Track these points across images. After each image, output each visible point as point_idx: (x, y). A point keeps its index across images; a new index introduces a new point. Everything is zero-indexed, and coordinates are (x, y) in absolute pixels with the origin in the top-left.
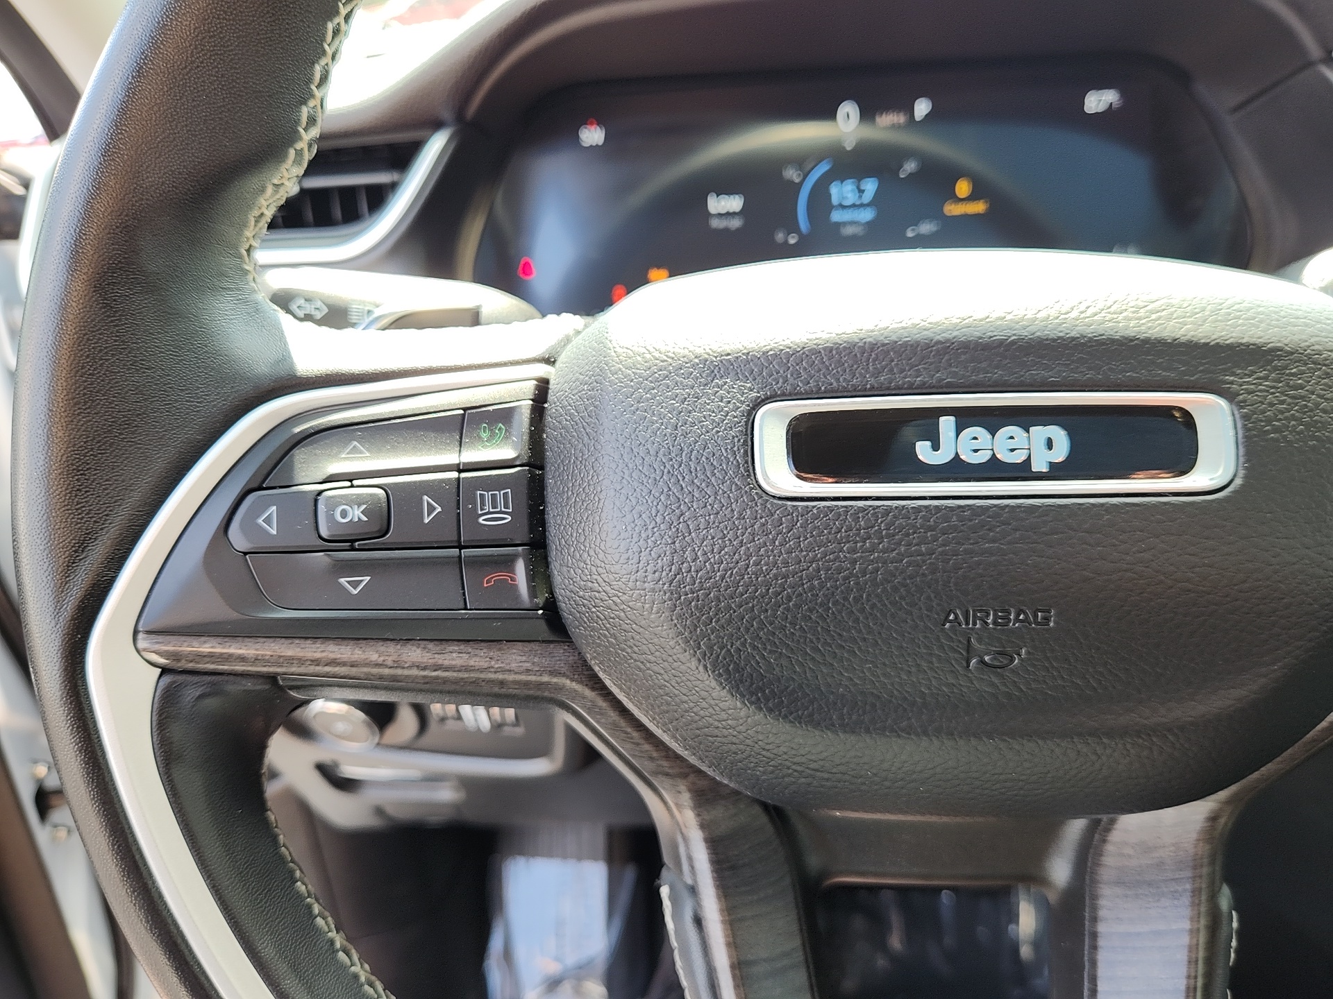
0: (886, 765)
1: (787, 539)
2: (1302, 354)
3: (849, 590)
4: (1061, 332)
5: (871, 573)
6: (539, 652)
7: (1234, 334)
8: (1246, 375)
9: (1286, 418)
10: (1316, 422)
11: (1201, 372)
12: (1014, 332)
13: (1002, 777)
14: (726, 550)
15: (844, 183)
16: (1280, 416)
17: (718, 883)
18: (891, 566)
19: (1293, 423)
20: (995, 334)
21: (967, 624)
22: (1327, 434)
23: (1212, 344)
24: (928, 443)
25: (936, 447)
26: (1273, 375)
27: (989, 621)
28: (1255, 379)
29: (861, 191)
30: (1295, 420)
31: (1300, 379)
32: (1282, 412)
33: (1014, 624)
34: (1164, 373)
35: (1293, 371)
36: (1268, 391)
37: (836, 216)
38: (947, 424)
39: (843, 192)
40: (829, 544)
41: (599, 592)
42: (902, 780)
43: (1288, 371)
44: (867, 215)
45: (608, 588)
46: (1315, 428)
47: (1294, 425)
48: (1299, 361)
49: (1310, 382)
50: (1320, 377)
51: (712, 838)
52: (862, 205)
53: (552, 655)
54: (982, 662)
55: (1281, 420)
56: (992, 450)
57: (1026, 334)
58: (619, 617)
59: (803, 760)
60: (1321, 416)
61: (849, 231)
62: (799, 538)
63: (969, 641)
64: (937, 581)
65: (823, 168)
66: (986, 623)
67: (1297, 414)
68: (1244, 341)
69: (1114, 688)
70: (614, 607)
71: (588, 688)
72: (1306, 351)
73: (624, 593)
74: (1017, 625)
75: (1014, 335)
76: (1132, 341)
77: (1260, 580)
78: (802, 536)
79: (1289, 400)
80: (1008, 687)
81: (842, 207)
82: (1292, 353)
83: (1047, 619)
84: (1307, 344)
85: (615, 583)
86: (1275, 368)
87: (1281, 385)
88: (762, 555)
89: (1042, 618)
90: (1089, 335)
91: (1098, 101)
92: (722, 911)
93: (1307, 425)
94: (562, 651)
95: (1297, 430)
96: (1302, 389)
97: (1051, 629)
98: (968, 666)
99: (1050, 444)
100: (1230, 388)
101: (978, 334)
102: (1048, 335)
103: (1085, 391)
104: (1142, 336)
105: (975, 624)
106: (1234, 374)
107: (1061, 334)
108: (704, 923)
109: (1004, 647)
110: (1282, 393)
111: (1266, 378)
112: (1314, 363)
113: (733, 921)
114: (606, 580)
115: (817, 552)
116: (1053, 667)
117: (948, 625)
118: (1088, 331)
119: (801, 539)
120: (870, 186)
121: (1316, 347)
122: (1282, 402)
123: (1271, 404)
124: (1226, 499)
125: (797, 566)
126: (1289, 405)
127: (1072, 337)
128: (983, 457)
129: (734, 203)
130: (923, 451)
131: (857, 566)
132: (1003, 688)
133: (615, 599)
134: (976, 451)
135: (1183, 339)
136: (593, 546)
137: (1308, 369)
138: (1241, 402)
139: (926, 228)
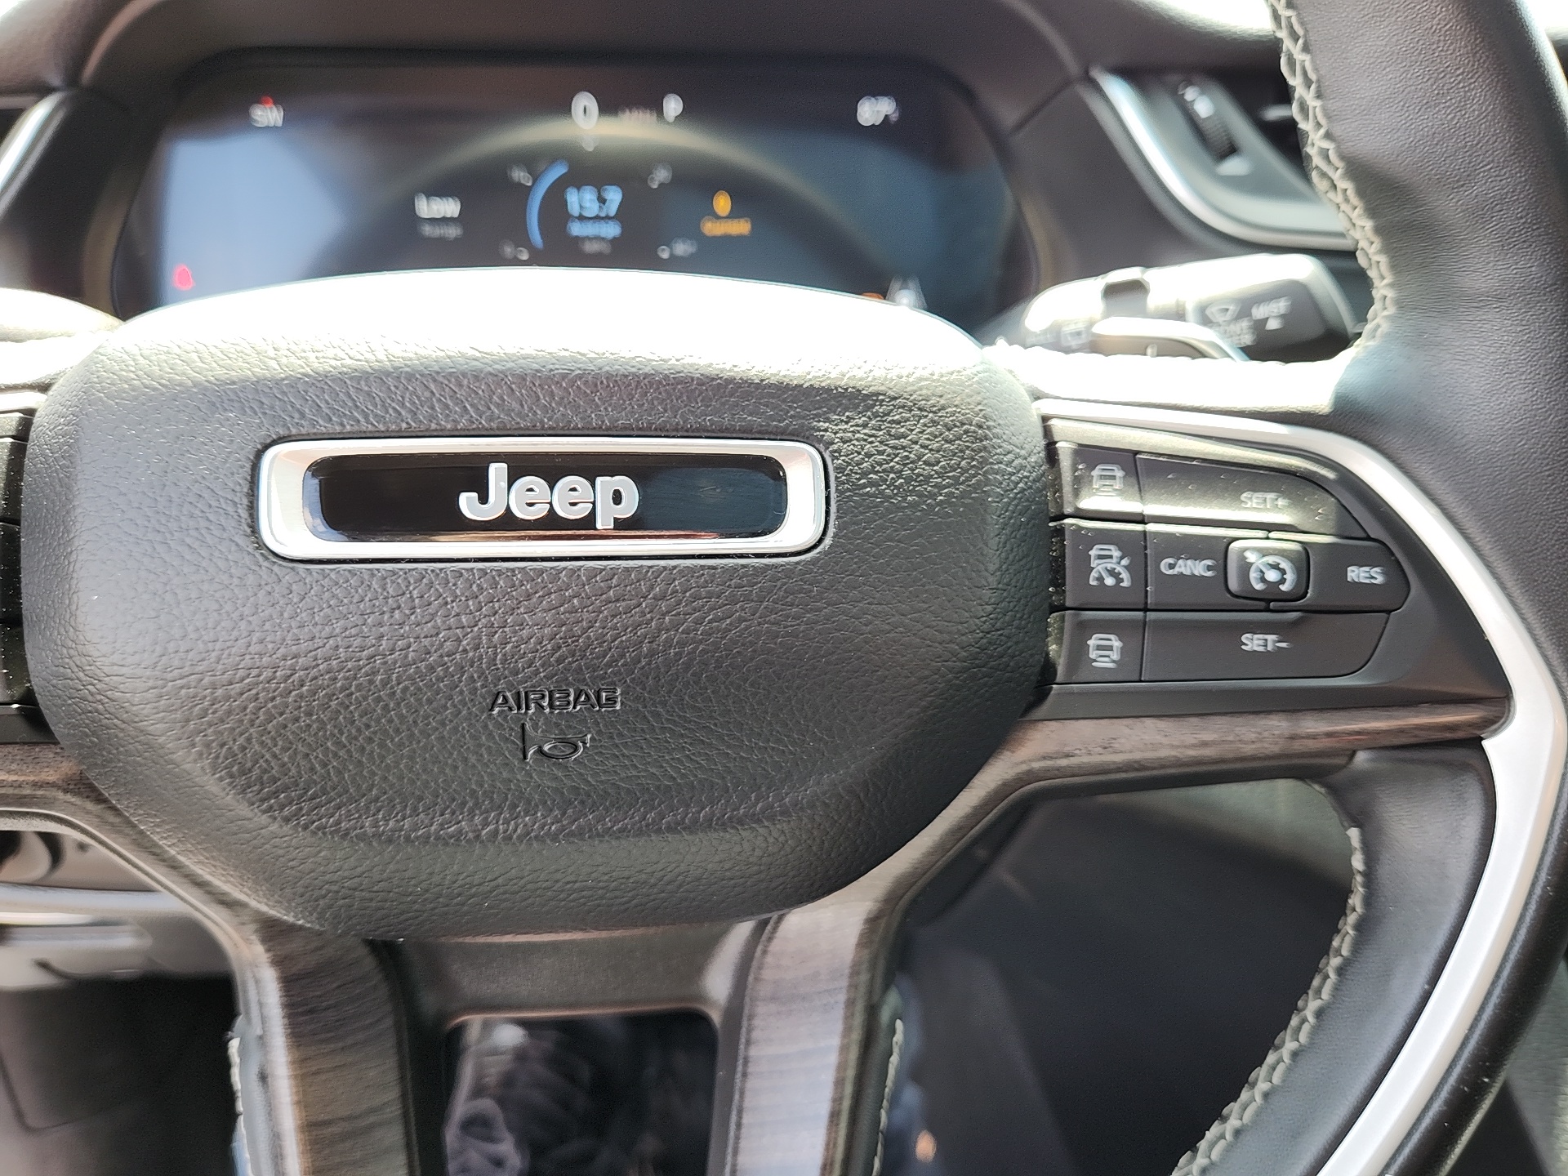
0: (436, 879)
1: (299, 611)
2: (908, 399)
3: (374, 672)
4: (633, 367)
5: (401, 650)
6: (18, 757)
7: (832, 376)
8: (842, 421)
9: (884, 471)
10: (919, 475)
11: (791, 417)
12: (579, 366)
13: (577, 885)
14: (223, 624)
15: (581, 190)
16: (878, 468)
17: (289, 1031)
18: (426, 642)
19: (892, 475)
20: (557, 366)
21: (519, 708)
22: (929, 488)
23: (805, 386)
24: (475, 495)
25: (484, 499)
26: (873, 422)
27: (545, 704)
28: (852, 426)
29: (602, 201)
30: (895, 473)
31: (903, 427)
32: (880, 464)
33: (574, 707)
34: (749, 418)
35: (895, 418)
36: (865, 440)
37: (576, 229)
38: (497, 473)
39: (580, 200)
40: (350, 616)
41: (72, 680)
42: (459, 895)
43: (890, 418)
44: (612, 230)
45: (81, 675)
46: (916, 481)
47: (893, 478)
48: (903, 407)
49: (913, 430)
50: (925, 425)
51: (286, 977)
52: (608, 218)
53: (37, 760)
54: (540, 751)
55: (878, 472)
56: (551, 504)
57: (593, 368)
58: (97, 711)
59: (335, 877)
60: (923, 469)
61: (590, 248)
62: (313, 608)
63: (523, 726)
64: (480, 658)
65: (559, 171)
66: (542, 707)
67: (898, 466)
68: (843, 383)
69: (696, 776)
70: (90, 698)
71: (91, 801)
72: (911, 395)
73: (100, 681)
74: (578, 708)
75: (579, 369)
76: (713, 379)
77: (850, 651)
78: (317, 606)
79: (889, 450)
80: (574, 781)
81: (581, 218)
82: (895, 398)
83: (612, 700)
84: (914, 388)
85: (88, 668)
86: (876, 415)
87: (881, 433)
88: (267, 631)
89: (607, 700)
90: (666, 372)
91: (873, 111)
92: (293, 1063)
93: (908, 480)
94: (51, 755)
95: (897, 484)
96: (905, 438)
97: (615, 711)
98: (525, 757)
99: (617, 498)
100: (823, 436)
101: (536, 366)
102: (618, 370)
103: (660, 437)
104: (726, 375)
105: (528, 708)
106: (827, 420)
107: (634, 370)
108: (269, 1079)
109: (565, 734)
110: (881, 442)
111: (865, 426)
112: (920, 409)
113: (305, 1074)
114: (78, 663)
115: (335, 626)
116: (623, 755)
117: (496, 710)
118: (665, 367)
119: (316, 610)
120: (614, 196)
121: (924, 392)
122: (881, 453)
123: (868, 455)
124: (814, 561)
125: (311, 643)
126: (888, 455)
127: (646, 374)
128: (540, 512)
129: (450, 208)
130: (467, 503)
131: (384, 642)
132: (569, 783)
133: (90, 687)
134: (531, 505)
135: (773, 380)
136: (63, 622)
137: (913, 416)
138: (835, 451)
139: (682, 248)
